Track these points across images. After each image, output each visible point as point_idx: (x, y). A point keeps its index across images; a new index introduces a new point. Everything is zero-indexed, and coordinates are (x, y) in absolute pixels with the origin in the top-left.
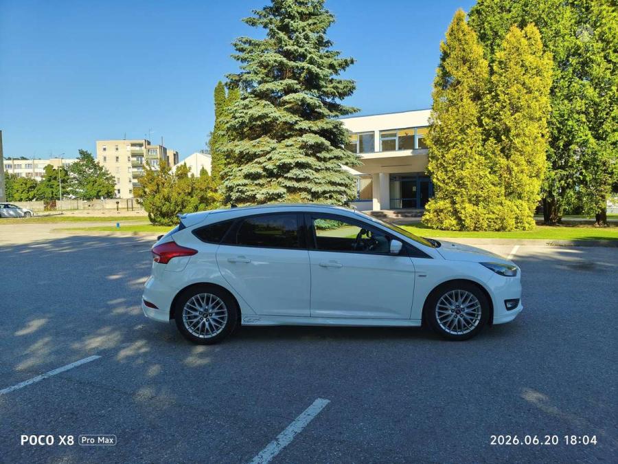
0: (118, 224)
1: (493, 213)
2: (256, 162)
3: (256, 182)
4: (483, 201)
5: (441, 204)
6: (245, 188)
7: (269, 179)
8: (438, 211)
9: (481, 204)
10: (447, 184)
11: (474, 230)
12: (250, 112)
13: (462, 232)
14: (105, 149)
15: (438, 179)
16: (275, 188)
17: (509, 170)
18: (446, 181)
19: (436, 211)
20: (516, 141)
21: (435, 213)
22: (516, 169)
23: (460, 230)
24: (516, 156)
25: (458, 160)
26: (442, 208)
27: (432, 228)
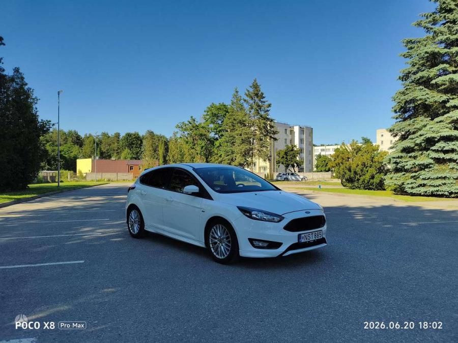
0: (320, 187)
2: (410, 139)
3: (410, 155)
6: (398, 160)
7: (421, 152)
12: (406, 97)
14: (382, 135)
16: (423, 159)
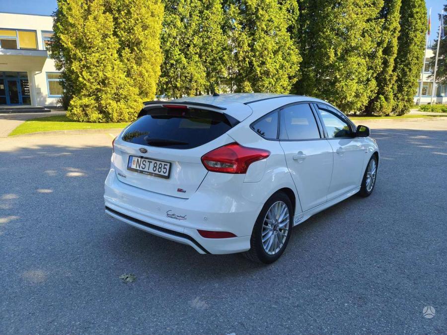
1: (131, 107)
4: (124, 99)
5: (85, 101)
8: (84, 107)
9: (122, 101)
10: (92, 83)
11: (118, 122)
13: (107, 124)
15: (83, 78)
17: (141, 74)
18: (91, 81)
19: (81, 106)
20: (145, 52)
21: (81, 109)
22: (146, 74)
23: (105, 122)
24: (145, 64)
25: (101, 63)
26: (87, 104)
27: (79, 121)
